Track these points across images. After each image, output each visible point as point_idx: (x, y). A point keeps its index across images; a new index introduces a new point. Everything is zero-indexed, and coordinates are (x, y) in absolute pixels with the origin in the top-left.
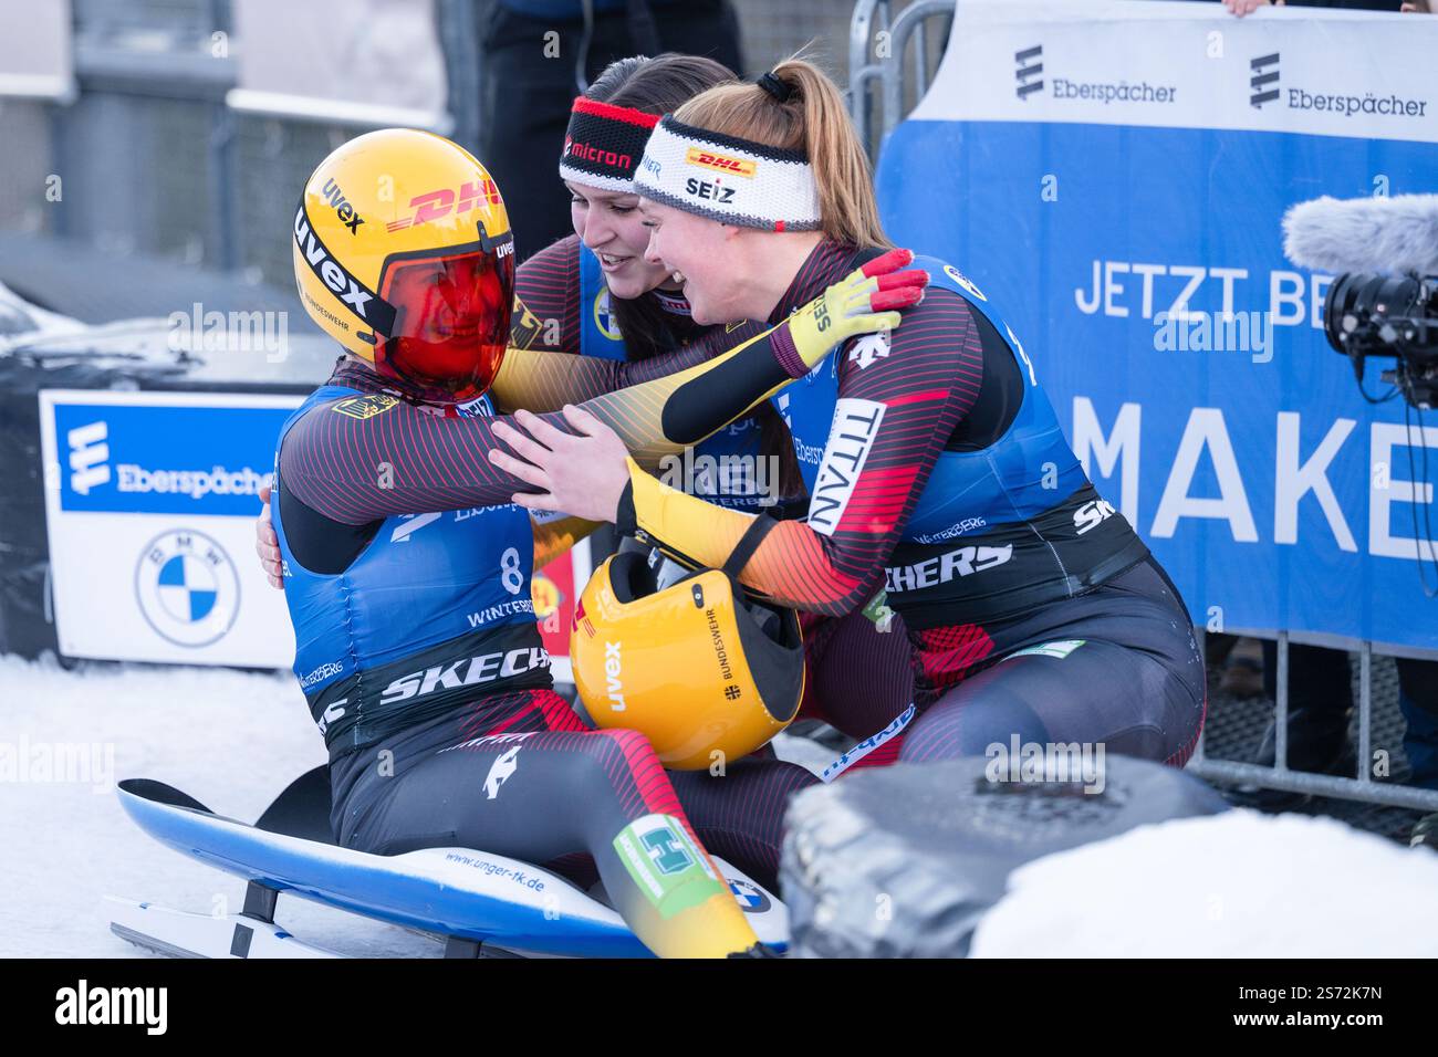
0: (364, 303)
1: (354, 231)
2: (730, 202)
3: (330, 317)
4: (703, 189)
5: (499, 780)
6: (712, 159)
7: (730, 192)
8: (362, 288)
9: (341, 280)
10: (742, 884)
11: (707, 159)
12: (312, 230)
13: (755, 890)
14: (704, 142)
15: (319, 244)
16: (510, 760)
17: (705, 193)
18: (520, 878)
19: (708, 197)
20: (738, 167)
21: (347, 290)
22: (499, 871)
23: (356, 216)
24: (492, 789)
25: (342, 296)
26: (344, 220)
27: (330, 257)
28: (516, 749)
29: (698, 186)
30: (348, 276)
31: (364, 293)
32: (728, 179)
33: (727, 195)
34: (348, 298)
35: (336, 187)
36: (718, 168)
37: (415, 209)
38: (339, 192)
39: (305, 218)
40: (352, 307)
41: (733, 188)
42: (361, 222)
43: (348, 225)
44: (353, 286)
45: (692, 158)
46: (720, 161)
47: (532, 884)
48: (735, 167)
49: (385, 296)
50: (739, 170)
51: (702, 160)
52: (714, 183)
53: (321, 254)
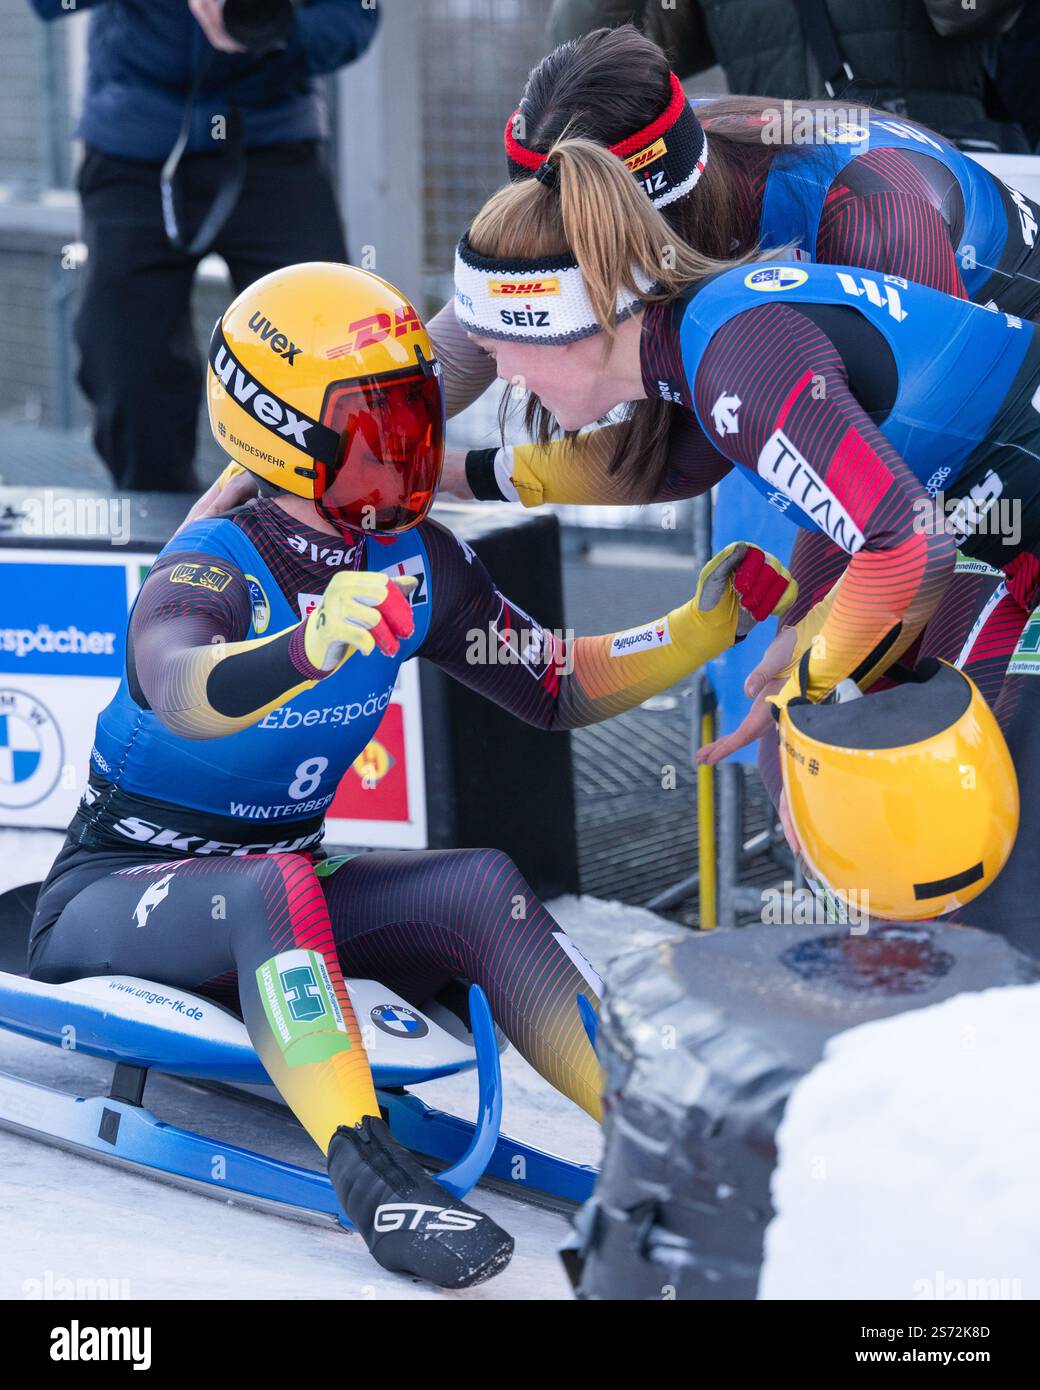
0: (305, 433)
1: (291, 362)
2: (548, 324)
3: (263, 455)
4: (518, 318)
5: (149, 907)
6: (513, 287)
7: (544, 314)
8: (301, 416)
9: (277, 412)
10: (400, 1009)
11: (509, 289)
12: (239, 365)
13: (413, 1015)
14: (499, 273)
15: (249, 378)
16: (162, 887)
17: (521, 321)
18: (180, 1007)
19: (525, 325)
20: (542, 288)
21: (284, 421)
22: (160, 1000)
23: (292, 345)
24: (142, 916)
25: (279, 429)
26: (278, 351)
27: (262, 390)
28: (169, 876)
29: (512, 316)
30: (284, 406)
31: (303, 421)
32: (537, 302)
33: (542, 319)
34: (285, 430)
35: (264, 320)
36: (522, 294)
37: (355, 334)
38: (269, 324)
39: (230, 355)
40: (291, 439)
41: (545, 310)
42: (299, 351)
43: (284, 356)
44: (291, 416)
45: (494, 291)
46: (522, 287)
47: (191, 1012)
48: (538, 288)
49: (327, 423)
50: (543, 290)
51: (505, 291)
52: (526, 311)
53: (252, 388)
